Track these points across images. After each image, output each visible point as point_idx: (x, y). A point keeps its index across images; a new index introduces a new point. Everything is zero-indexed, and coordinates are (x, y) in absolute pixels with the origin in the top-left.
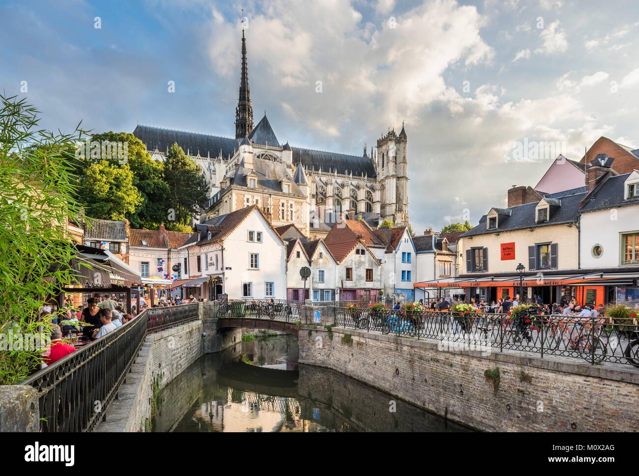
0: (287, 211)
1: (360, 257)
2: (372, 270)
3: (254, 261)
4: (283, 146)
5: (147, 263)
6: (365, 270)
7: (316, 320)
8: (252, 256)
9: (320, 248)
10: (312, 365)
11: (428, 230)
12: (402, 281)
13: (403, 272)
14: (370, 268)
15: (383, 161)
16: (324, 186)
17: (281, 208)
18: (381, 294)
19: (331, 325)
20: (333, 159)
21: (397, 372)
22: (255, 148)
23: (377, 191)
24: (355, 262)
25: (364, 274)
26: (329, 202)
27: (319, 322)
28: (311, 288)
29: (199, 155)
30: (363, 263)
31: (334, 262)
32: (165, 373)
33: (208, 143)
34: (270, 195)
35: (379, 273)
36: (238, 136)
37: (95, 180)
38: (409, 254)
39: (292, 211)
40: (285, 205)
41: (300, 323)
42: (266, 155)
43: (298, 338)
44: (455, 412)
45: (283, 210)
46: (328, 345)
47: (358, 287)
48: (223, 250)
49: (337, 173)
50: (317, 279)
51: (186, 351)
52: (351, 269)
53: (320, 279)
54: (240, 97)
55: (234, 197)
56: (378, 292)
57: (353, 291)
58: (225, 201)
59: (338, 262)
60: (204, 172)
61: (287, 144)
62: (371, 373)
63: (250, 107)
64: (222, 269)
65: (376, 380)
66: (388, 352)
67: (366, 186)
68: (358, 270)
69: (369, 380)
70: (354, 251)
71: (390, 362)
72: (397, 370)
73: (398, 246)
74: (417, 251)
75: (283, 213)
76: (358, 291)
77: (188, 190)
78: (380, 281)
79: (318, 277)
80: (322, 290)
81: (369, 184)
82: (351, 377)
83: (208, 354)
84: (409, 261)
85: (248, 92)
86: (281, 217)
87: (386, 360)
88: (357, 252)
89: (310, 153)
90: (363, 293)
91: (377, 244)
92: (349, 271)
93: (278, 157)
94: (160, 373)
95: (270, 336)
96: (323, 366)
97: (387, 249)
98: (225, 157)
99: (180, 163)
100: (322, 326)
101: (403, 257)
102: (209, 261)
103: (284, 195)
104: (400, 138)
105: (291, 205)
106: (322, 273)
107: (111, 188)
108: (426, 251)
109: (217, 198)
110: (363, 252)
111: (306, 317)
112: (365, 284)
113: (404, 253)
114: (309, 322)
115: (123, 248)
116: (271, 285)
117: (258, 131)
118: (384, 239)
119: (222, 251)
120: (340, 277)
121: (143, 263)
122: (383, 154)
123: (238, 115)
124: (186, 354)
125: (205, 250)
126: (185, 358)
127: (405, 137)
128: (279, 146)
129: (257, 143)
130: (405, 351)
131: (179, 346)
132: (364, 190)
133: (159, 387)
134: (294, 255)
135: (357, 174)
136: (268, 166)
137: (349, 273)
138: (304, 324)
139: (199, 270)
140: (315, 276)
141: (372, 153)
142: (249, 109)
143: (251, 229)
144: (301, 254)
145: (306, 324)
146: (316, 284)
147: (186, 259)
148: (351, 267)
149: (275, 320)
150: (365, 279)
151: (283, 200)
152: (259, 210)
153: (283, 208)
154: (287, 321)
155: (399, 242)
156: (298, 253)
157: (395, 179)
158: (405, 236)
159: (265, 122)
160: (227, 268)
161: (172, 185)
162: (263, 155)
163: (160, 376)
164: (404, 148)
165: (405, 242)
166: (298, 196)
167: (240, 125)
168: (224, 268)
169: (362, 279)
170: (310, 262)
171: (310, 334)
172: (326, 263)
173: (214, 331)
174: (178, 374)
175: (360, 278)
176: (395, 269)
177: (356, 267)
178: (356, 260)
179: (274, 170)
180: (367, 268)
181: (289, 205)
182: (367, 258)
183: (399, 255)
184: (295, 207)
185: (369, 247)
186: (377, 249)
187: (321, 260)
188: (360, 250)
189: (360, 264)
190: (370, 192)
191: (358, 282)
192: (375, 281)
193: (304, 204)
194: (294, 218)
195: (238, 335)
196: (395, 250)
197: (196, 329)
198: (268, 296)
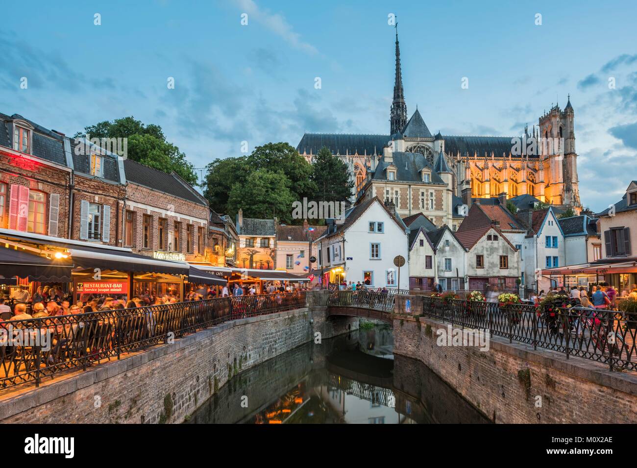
0: (427, 200)
1: (492, 243)
2: (507, 256)
3: (375, 250)
4: (435, 137)
5: (291, 255)
6: (499, 256)
7: (408, 310)
8: (373, 246)
9: (447, 236)
11: (585, 210)
12: (546, 268)
13: (548, 258)
14: (504, 254)
17: (420, 197)
18: (518, 282)
19: (420, 315)
20: (489, 143)
21: (460, 367)
22: (407, 141)
23: (540, 172)
24: (487, 248)
25: (497, 260)
27: (410, 312)
28: (437, 277)
29: (356, 154)
30: (497, 249)
31: (462, 249)
32: (252, 356)
33: (365, 142)
34: (410, 185)
35: (516, 260)
36: (392, 132)
37: (255, 185)
38: (555, 238)
39: (432, 200)
40: (425, 194)
41: (394, 312)
42: (419, 147)
43: (393, 327)
44: (501, 417)
45: (423, 199)
46: (417, 335)
47: (491, 275)
48: (344, 241)
49: (494, 157)
50: (443, 267)
51: (284, 336)
52: (482, 256)
53: (446, 267)
54: (394, 96)
55: (374, 189)
56: (515, 280)
57: (485, 279)
58: (367, 194)
59: (467, 249)
60: (361, 169)
61: (439, 133)
62: (444, 367)
63: (403, 103)
64: (344, 259)
67: (528, 167)
68: (490, 257)
69: (443, 375)
70: (485, 237)
72: (460, 365)
73: (541, 229)
74: (565, 234)
75: (423, 202)
76: (491, 280)
78: (518, 268)
79: (444, 265)
80: (449, 279)
81: (530, 165)
82: (432, 371)
84: (555, 246)
85: (402, 90)
86: (420, 206)
87: (452, 354)
88: (489, 238)
89: (464, 139)
91: (516, 229)
92: (480, 258)
93: (430, 148)
94: (244, 355)
96: (413, 357)
97: (528, 233)
100: (412, 316)
101: (547, 242)
102: (335, 253)
103: (424, 184)
104: (566, 112)
105: (432, 193)
106: (448, 261)
107: (267, 191)
108: (577, 234)
110: (496, 238)
111: (399, 306)
112: (499, 272)
113: (548, 238)
114: (401, 312)
115: (272, 242)
117: (410, 125)
118: (524, 223)
119: (344, 243)
120: (470, 265)
121: (288, 255)
122: (547, 132)
123: (392, 113)
124: (283, 339)
125: (332, 242)
126: (282, 343)
127: (572, 111)
128: (431, 137)
129: (409, 137)
131: (274, 331)
132: (525, 171)
133: (243, 368)
134: (417, 244)
136: (408, 158)
137: (480, 261)
138: (397, 313)
139: (329, 261)
140: (441, 264)
141: (534, 132)
142: (403, 106)
143: (372, 220)
144: (425, 241)
145: (399, 313)
146: (442, 273)
147: (320, 251)
148: (481, 254)
149: (373, 309)
150: (499, 266)
151: (422, 189)
152: (380, 201)
153: (423, 197)
154: (384, 310)
155: (541, 225)
156: (422, 241)
157: (562, 157)
158: (549, 218)
159: (417, 116)
160: (348, 259)
161: (321, 184)
162: (415, 147)
163: (245, 358)
164: (571, 122)
165: (549, 225)
166: (438, 184)
167: (394, 121)
168: (346, 259)
169: (495, 267)
170: (435, 251)
171: (402, 324)
172: (453, 251)
173: (323, 319)
174: (271, 357)
175: (493, 265)
176: (537, 255)
177: (488, 254)
178: (488, 247)
179: (414, 162)
180: (501, 255)
181: (429, 194)
182: (501, 244)
183: (541, 239)
184: (436, 196)
185: (503, 232)
186: (515, 234)
187: (447, 248)
188: (492, 236)
189: (492, 250)
190: (532, 173)
191: (490, 270)
192: (510, 268)
193: (445, 192)
194: (434, 207)
195: (354, 323)
196: (536, 234)
197: (299, 316)
198: (389, 285)
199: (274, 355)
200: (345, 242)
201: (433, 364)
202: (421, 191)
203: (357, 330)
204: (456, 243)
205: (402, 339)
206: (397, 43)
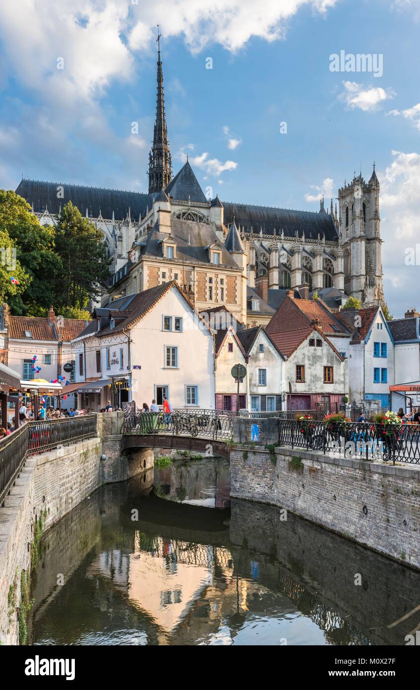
0: (217, 288)
1: (315, 350)
2: (332, 367)
3: (171, 356)
4: (212, 202)
5: (32, 361)
6: (323, 367)
7: (254, 438)
8: (168, 350)
9: (261, 339)
10: (249, 501)
11: (410, 311)
12: (374, 382)
13: (376, 370)
14: (329, 365)
15: (347, 218)
16: (267, 254)
17: (208, 285)
18: (345, 401)
19: (274, 444)
20: (278, 216)
21: (365, 510)
22: (173, 205)
23: (339, 259)
24: (309, 357)
25: (320, 373)
26: (273, 274)
27: (257, 440)
28: (249, 394)
29: (100, 216)
30: (320, 357)
31: (279, 357)
32: (51, 510)
33: (112, 200)
34: (194, 267)
35: (342, 372)
36: (151, 190)
38: (384, 345)
39: (222, 289)
40: (214, 280)
41: (232, 441)
42: (189, 214)
43: (229, 462)
45: (211, 288)
46: (270, 472)
47: (314, 391)
48: (129, 342)
49: (284, 236)
50: (256, 380)
51: (79, 479)
52: (303, 366)
53: (260, 380)
54: (155, 138)
55: (146, 272)
56: (340, 398)
57: (306, 397)
58: (134, 276)
59: (285, 357)
60: (107, 239)
61: (217, 198)
62: (329, 512)
63: (167, 151)
64: (128, 368)
65: (336, 522)
66: (352, 482)
67: (324, 252)
68: (313, 368)
69: (326, 522)
70: (306, 342)
71: (355, 497)
72: (365, 507)
73: (369, 334)
74: (395, 341)
75: (211, 291)
76: (313, 398)
77: (85, 264)
78: (344, 383)
79: (258, 379)
80: (263, 396)
81: (328, 250)
82: (301, 518)
83: (108, 484)
84: (384, 355)
85: (166, 131)
86: (207, 296)
87: (349, 493)
88: (312, 343)
89: (247, 209)
90: (320, 399)
91: (339, 332)
92: (300, 369)
93: (204, 216)
94: (44, 509)
95: (192, 459)
96: (263, 501)
97: (353, 339)
98: (135, 218)
99: (76, 228)
100: (261, 445)
101: (375, 349)
102: (112, 358)
103: (212, 267)
104: (370, 185)
105: (222, 280)
106: (263, 372)
108: (409, 341)
109: (123, 273)
110: (319, 343)
111: (240, 433)
112: (322, 387)
113: (376, 344)
114: (243, 441)
116: (193, 390)
117: (178, 183)
118: (348, 325)
119: (129, 344)
120: (288, 377)
121: (26, 361)
122: (348, 208)
123: (152, 162)
124: (79, 484)
125: (107, 344)
126: (78, 490)
127: (377, 184)
128: (206, 202)
129: (176, 199)
130: (375, 480)
131: (71, 473)
132: (321, 257)
133: (43, 529)
134: (224, 348)
135: (311, 236)
136: (191, 228)
137: (300, 372)
138: (237, 443)
139: (99, 370)
140: (254, 376)
141: (332, 207)
142: (166, 154)
143: (168, 314)
144: (235, 346)
145: (240, 443)
146: (255, 388)
147: (81, 355)
148: (302, 364)
149: (198, 437)
150: (323, 380)
151: (211, 274)
152: (177, 288)
153: (211, 285)
154: (215, 439)
155: (369, 328)
156: (231, 345)
157: (363, 242)
158: (378, 319)
159: (188, 170)
160: (135, 367)
161: (65, 256)
162: (184, 214)
163: (44, 514)
164: (376, 198)
165: (378, 328)
166: (231, 268)
167: (154, 175)
168: (132, 368)
169: (318, 381)
170: (246, 358)
171: (245, 457)
172: (268, 359)
173: (117, 453)
174: (68, 511)
175: (315, 378)
176: (364, 366)
177: (310, 364)
178: (310, 355)
179: (199, 235)
180: (325, 365)
181: (219, 280)
182: (325, 351)
183: (369, 346)
184: (227, 283)
185: (327, 335)
186: (339, 338)
187: (261, 355)
188: (315, 340)
189: (315, 359)
190: (329, 260)
191: (312, 384)
192: (336, 383)
193: (239, 278)
194: (225, 298)
195: (149, 458)
196: (364, 339)
197: (93, 449)
198: (189, 405)
199: (71, 507)
200: (131, 344)
201: (305, 509)
202: (209, 275)
203: (152, 468)
204: (272, 349)
205: (244, 477)
206: (159, 64)
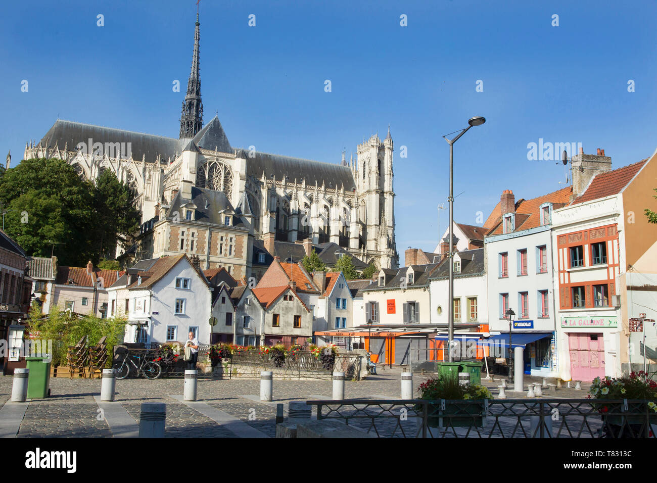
0: (226, 245)
1: (288, 303)
2: (300, 316)
3: (180, 305)
4: (237, 152)
6: (293, 317)
8: (178, 301)
12: (336, 328)
13: (337, 319)
14: (298, 314)
15: (364, 172)
17: (219, 242)
22: (201, 154)
23: (355, 209)
25: (292, 320)
28: (235, 334)
29: (131, 157)
30: (291, 309)
31: (260, 308)
34: (208, 228)
35: (308, 320)
36: (182, 136)
38: (344, 300)
39: (231, 246)
40: (224, 239)
42: (215, 163)
47: (285, 334)
49: (305, 184)
50: (241, 324)
52: (278, 315)
55: (169, 230)
56: (306, 339)
57: (279, 338)
58: (158, 232)
59: (265, 308)
63: (200, 101)
64: (148, 313)
68: (286, 316)
70: (282, 297)
74: (354, 297)
75: (222, 247)
76: (284, 338)
78: (309, 328)
79: (243, 323)
80: (247, 336)
81: (346, 199)
84: (344, 307)
86: (218, 251)
88: (286, 299)
90: (289, 339)
91: (311, 289)
92: (276, 317)
93: (229, 166)
98: (164, 161)
102: (137, 305)
103: (224, 227)
104: (386, 144)
105: (231, 239)
106: (247, 318)
112: (292, 331)
113: (339, 300)
115: (49, 286)
118: (319, 284)
120: (267, 323)
121: (67, 302)
123: (184, 110)
125: (134, 295)
128: (231, 152)
129: (204, 148)
132: (339, 207)
134: (220, 300)
135: (330, 186)
136: (209, 196)
137: (276, 319)
139: (127, 312)
140: (240, 321)
142: (198, 104)
143: (180, 277)
144: (227, 299)
146: (240, 330)
147: (113, 301)
148: (278, 313)
150: (293, 325)
151: (221, 234)
152: (188, 259)
153: (222, 242)
155: (332, 288)
156: (224, 299)
157: (378, 195)
158: (340, 281)
159: (216, 124)
160: (153, 313)
164: (390, 156)
165: (340, 287)
166: (240, 229)
167: (186, 122)
168: (151, 313)
169: (289, 326)
170: (235, 308)
172: (252, 309)
175: (287, 324)
177: (283, 314)
178: (284, 307)
179: (215, 200)
180: (295, 314)
181: (229, 239)
182: (295, 304)
184: (236, 241)
186: (310, 294)
187: (247, 306)
188: (289, 296)
189: (287, 309)
191: (285, 329)
192: (303, 328)
193: (246, 237)
194: (233, 253)
196: (328, 296)
200: (151, 297)
204: (255, 301)
